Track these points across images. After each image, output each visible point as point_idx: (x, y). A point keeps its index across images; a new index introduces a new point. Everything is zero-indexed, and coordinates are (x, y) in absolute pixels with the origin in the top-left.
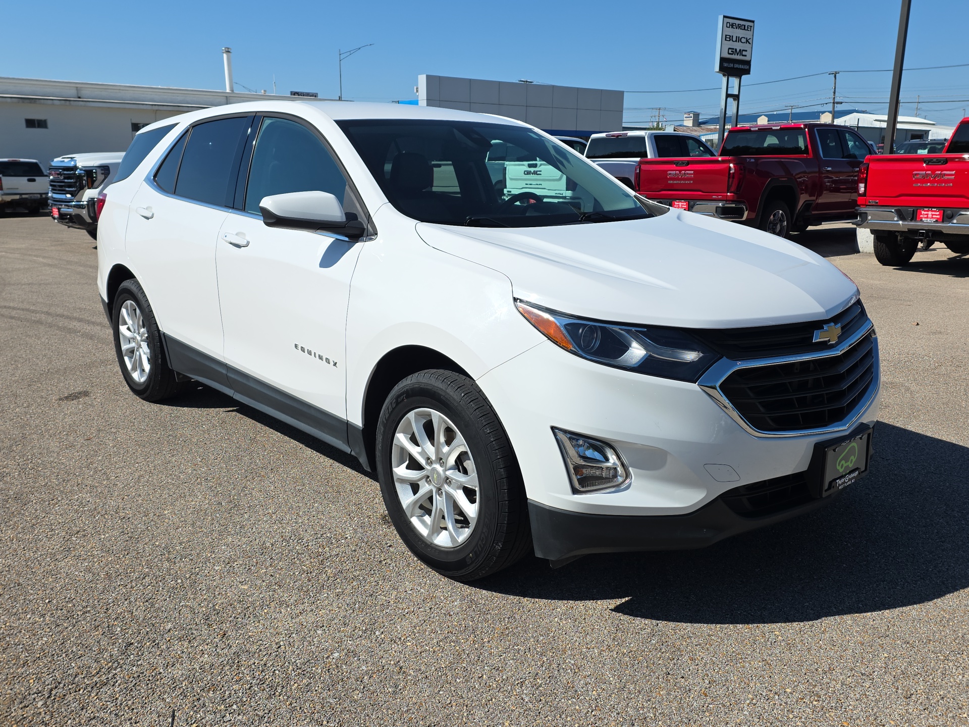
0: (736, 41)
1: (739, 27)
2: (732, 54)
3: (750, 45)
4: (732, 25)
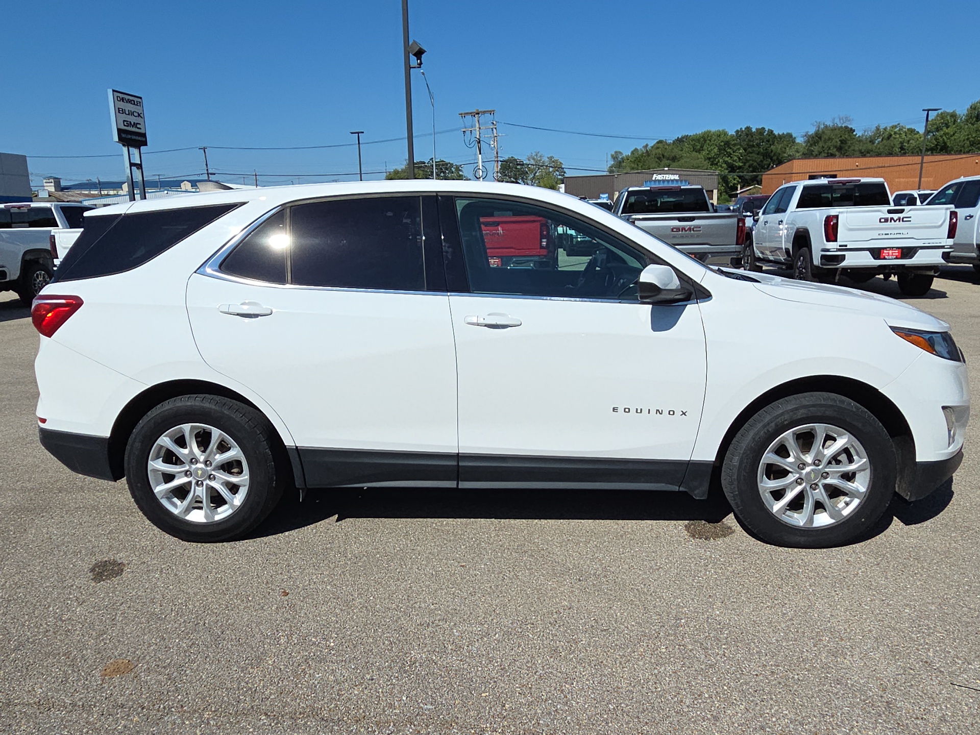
0: (129, 114)
1: (129, 101)
2: (128, 126)
3: (143, 120)
4: (123, 99)
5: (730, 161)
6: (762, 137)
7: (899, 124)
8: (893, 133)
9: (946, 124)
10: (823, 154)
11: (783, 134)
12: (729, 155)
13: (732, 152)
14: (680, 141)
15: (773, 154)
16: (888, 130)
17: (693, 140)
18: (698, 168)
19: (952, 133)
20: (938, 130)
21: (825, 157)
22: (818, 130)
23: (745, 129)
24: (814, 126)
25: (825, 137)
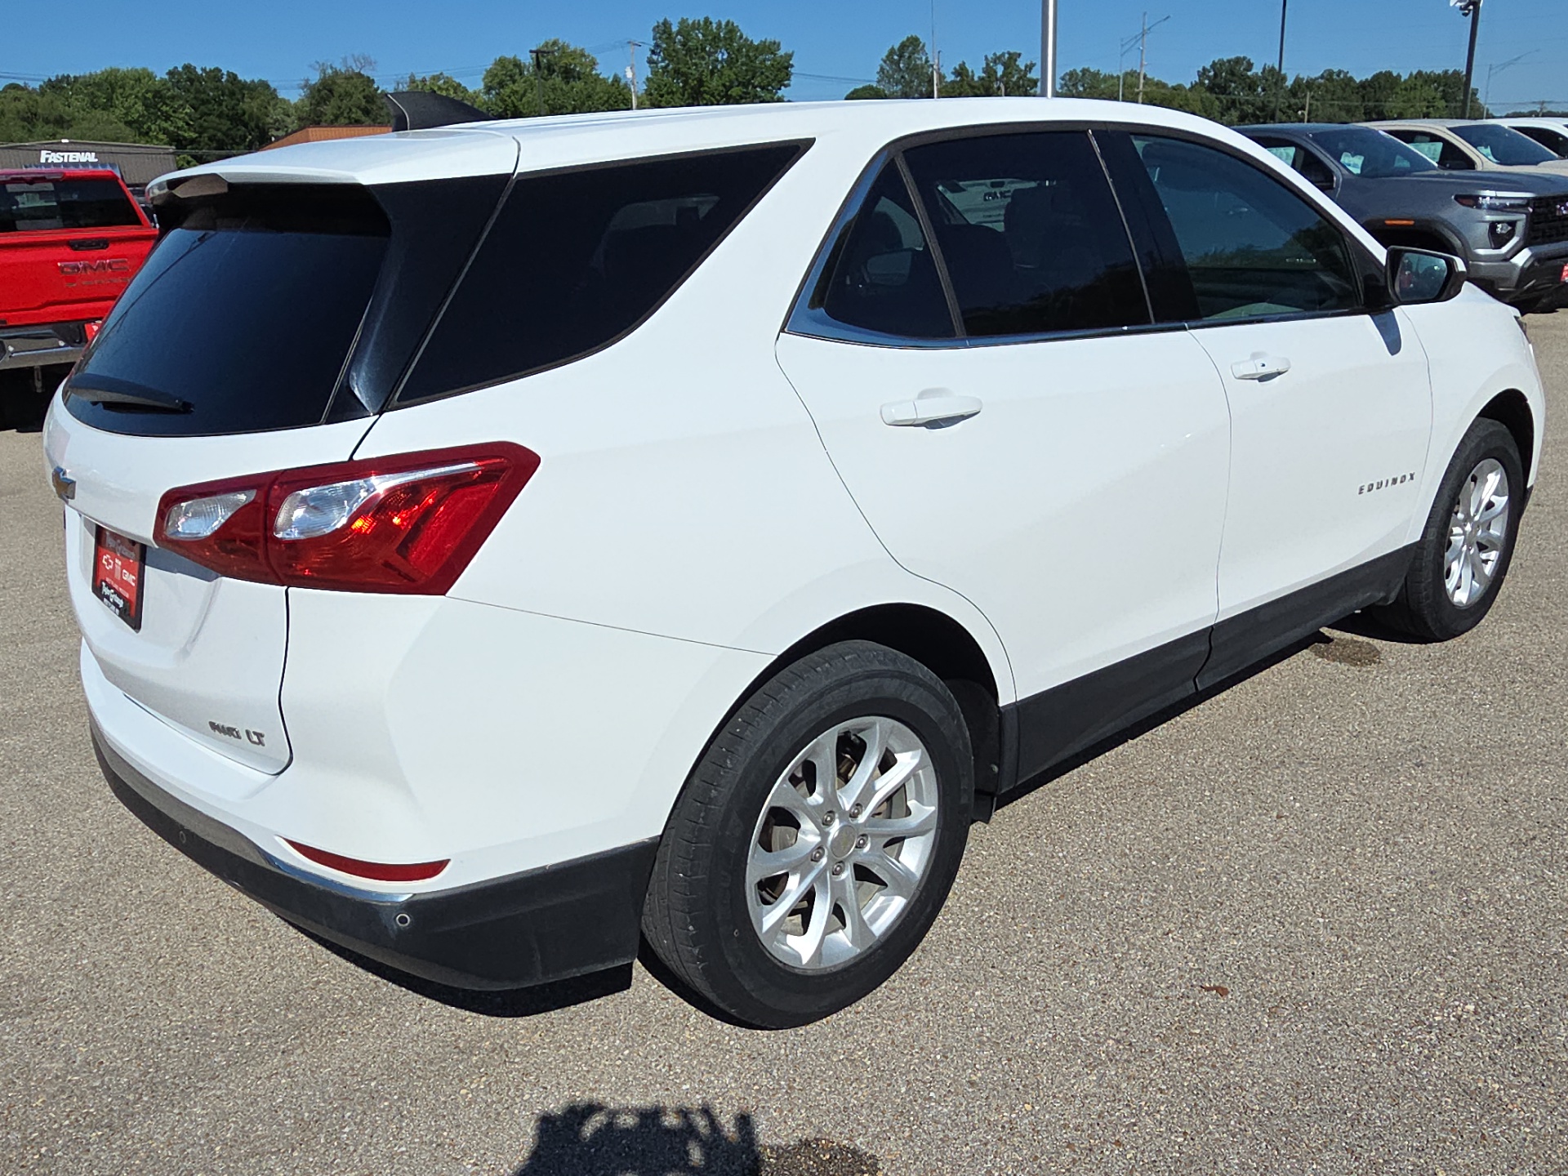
5: (172, 129)
6: (219, 84)
7: (441, 74)
8: (436, 89)
9: (511, 76)
10: (342, 120)
11: (253, 81)
12: (167, 118)
13: (171, 113)
14: (56, 86)
15: (246, 116)
16: (428, 83)
17: (87, 85)
18: (117, 140)
19: (522, 92)
20: (502, 85)
21: (346, 125)
22: (325, 77)
23: (183, 68)
24: (315, 69)
25: (338, 90)
